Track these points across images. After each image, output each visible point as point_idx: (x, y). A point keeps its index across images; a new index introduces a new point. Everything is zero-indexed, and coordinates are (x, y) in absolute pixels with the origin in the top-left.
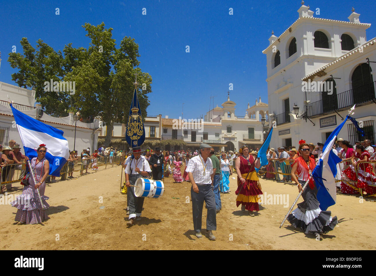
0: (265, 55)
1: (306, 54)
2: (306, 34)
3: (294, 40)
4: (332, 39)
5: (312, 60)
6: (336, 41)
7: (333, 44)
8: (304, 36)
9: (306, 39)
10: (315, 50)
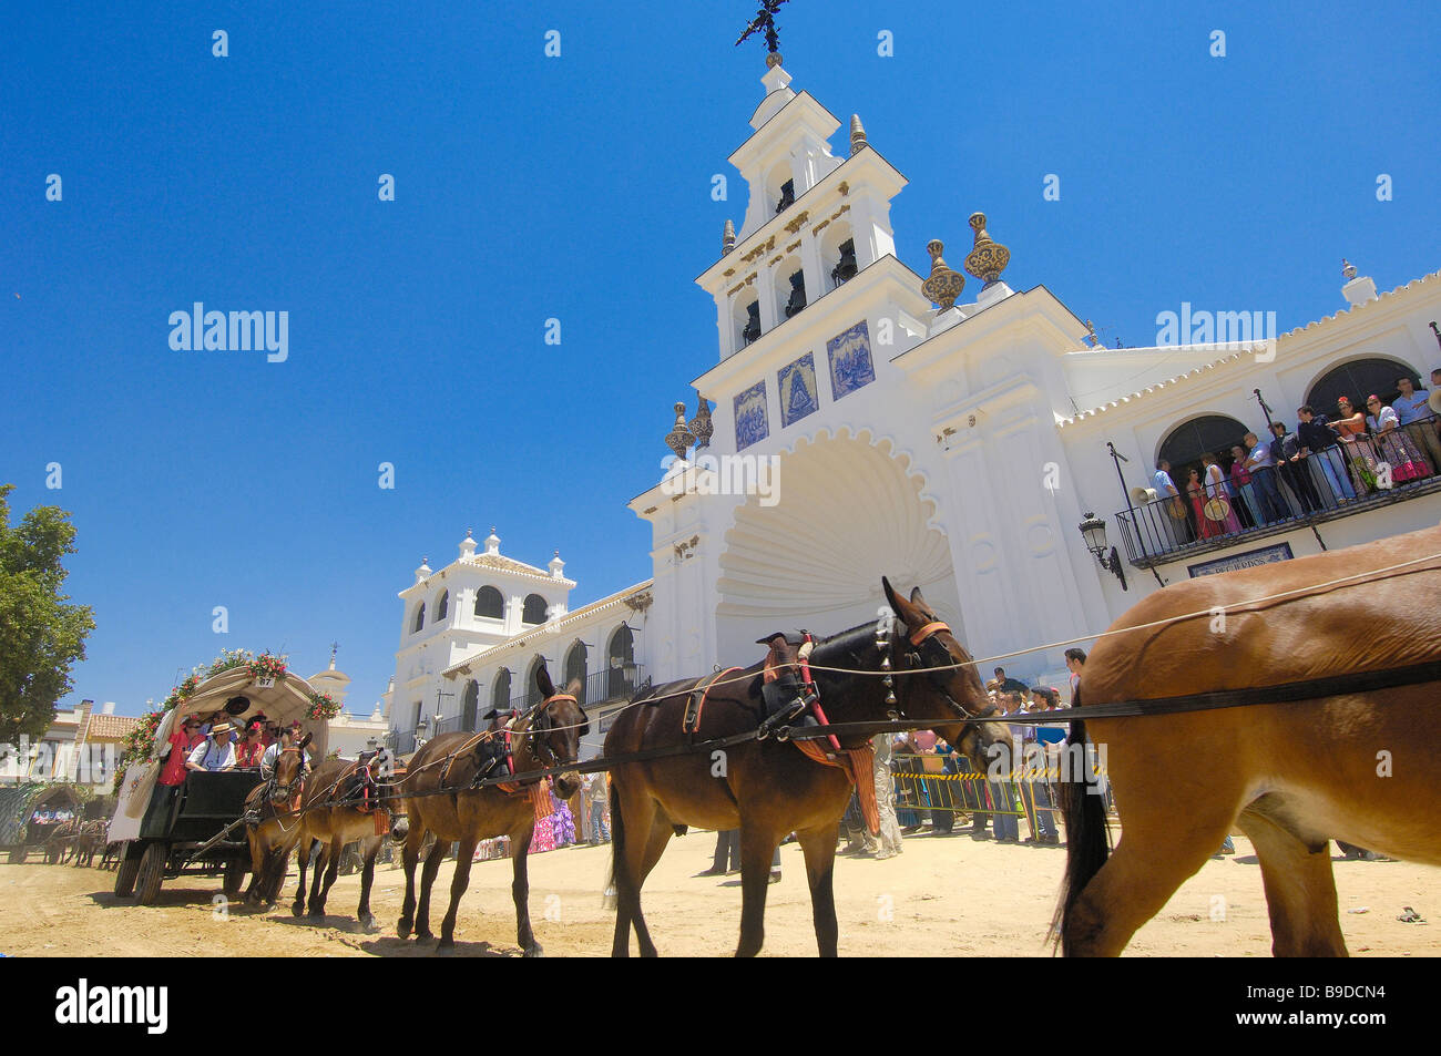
0: (401, 601)
1: (456, 626)
2: (462, 592)
3: (446, 595)
4: (508, 604)
5: (466, 638)
6: (515, 607)
7: (508, 611)
8: (459, 595)
9: (461, 600)
10: (475, 619)
